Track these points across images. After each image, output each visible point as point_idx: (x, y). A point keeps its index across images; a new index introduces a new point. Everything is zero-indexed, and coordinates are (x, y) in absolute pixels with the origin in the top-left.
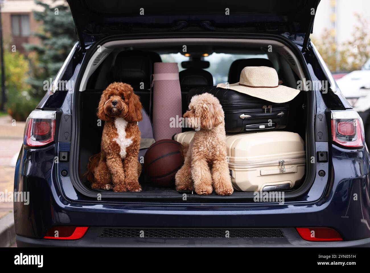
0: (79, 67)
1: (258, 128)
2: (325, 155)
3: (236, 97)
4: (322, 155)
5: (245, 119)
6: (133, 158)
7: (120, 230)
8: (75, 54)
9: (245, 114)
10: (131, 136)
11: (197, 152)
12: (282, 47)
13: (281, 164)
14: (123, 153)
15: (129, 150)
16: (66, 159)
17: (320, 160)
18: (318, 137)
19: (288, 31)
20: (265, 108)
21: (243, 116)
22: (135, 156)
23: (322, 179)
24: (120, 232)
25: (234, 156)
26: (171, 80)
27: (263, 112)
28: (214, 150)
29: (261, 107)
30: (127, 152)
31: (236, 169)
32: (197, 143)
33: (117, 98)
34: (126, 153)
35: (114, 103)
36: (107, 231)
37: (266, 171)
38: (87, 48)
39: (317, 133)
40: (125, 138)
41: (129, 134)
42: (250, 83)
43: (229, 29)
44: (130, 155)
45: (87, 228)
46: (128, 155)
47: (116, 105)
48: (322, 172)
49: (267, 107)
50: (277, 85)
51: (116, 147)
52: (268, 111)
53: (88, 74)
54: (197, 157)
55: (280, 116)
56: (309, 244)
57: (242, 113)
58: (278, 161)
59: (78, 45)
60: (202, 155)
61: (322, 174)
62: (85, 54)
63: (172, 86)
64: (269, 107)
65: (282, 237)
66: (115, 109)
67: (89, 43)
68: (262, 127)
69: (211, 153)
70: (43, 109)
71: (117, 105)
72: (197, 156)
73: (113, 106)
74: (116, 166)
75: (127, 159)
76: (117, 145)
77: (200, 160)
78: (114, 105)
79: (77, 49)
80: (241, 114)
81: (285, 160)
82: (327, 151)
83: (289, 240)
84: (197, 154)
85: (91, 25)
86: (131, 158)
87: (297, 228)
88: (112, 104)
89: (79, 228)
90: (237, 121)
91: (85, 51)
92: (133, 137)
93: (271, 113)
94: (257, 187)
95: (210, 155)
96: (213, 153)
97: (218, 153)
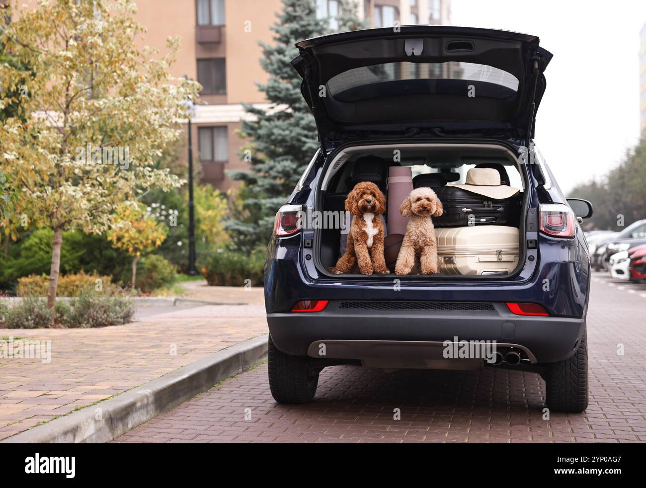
0: (320, 170)
1: (481, 221)
2: (534, 243)
3: (459, 193)
4: (531, 242)
5: (467, 213)
6: (379, 245)
7: (355, 302)
8: (317, 159)
9: (467, 208)
10: (376, 227)
11: (408, 240)
12: (506, 151)
13: (499, 253)
15: (375, 238)
16: (310, 245)
17: (529, 246)
18: (529, 228)
19: (513, 137)
20: (485, 203)
21: (465, 210)
23: (531, 264)
24: (355, 305)
25: (455, 244)
26: (404, 183)
27: (484, 207)
29: (482, 203)
30: (373, 240)
31: (456, 256)
32: (409, 233)
33: (370, 197)
34: (372, 242)
35: (369, 202)
36: (351, 304)
37: (483, 258)
38: (328, 154)
39: (528, 224)
40: (372, 228)
41: (376, 224)
42: (474, 182)
43: (458, 135)
44: (377, 243)
45: (327, 301)
46: (374, 243)
48: (532, 257)
49: (488, 202)
50: (500, 184)
51: (365, 236)
52: (489, 206)
53: (329, 177)
54: (407, 244)
55: (500, 211)
56: (517, 317)
57: (464, 207)
58: (495, 250)
59: (320, 151)
60: (412, 243)
61: (531, 259)
62: (326, 158)
63: (405, 188)
64: (489, 203)
65: (493, 310)
66: (369, 207)
67: (330, 149)
68: (483, 220)
69: (421, 241)
70: (291, 204)
71: (372, 203)
74: (362, 251)
75: (374, 247)
76: (366, 233)
77: (408, 246)
78: (369, 204)
79: (319, 155)
81: (502, 250)
82: (537, 239)
83: (499, 312)
84: (407, 242)
85: (332, 134)
86: (378, 246)
87: (507, 304)
88: (366, 202)
89: (321, 301)
90: (459, 214)
91: (326, 156)
92: (378, 228)
93: (491, 208)
94: (476, 272)
95: (421, 242)
96: (424, 241)
97: (428, 240)
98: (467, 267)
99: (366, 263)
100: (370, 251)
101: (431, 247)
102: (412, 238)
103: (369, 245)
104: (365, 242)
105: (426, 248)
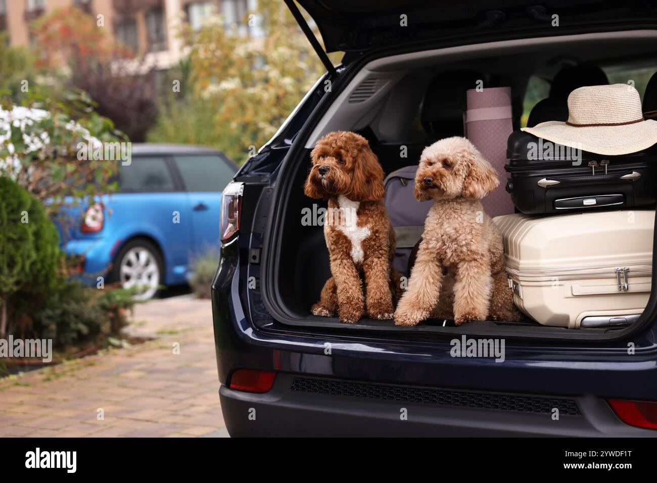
1: (582, 204)
5: (549, 188)
6: (376, 260)
9: (548, 177)
10: (366, 223)
13: (622, 274)
14: (357, 253)
16: (257, 261)
20: (593, 165)
21: (544, 181)
22: (380, 256)
26: (490, 120)
28: (457, 244)
30: (363, 249)
31: (522, 283)
33: (328, 162)
34: (362, 253)
35: (322, 171)
40: (357, 225)
44: (370, 256)
45: (274, 374)
46: (366, 257)
47: (324, 174)
49: (598, 163)
51: (343, 241)
52: (600, 172)
57: (542, 177)
58: (613, 269)
60: (434, 255)
63: (492, 131)
64: (603, 163)
65: (579, 415)
66: (325, 182)
68: (590, 202)
69: (449, 251)
70: (235, 180)
71: (328, 174)
72: (424, 255)
73: (320, 176)
75: (367, 264)
76: (345, 237)
77: (427, 262)
78: (322, 175)
80: (540, 178)
81: (630, 267)
84: (423, 253)
86: (373, 261)
87: (609, 400)
88: (318, 172)
90: (532, 192)
92: (369, 226)
93: (606, 176)
94: (567, 318)
95: (449, 254)
96: (455, 251)
97: (464, 249)
98: (543, 308)
99: (348, 298)
100: (361, 271)
101: (473, 264)
102: (430, 246)
103: (356, 260)
104: (348, 255)
105: (463, 268)
